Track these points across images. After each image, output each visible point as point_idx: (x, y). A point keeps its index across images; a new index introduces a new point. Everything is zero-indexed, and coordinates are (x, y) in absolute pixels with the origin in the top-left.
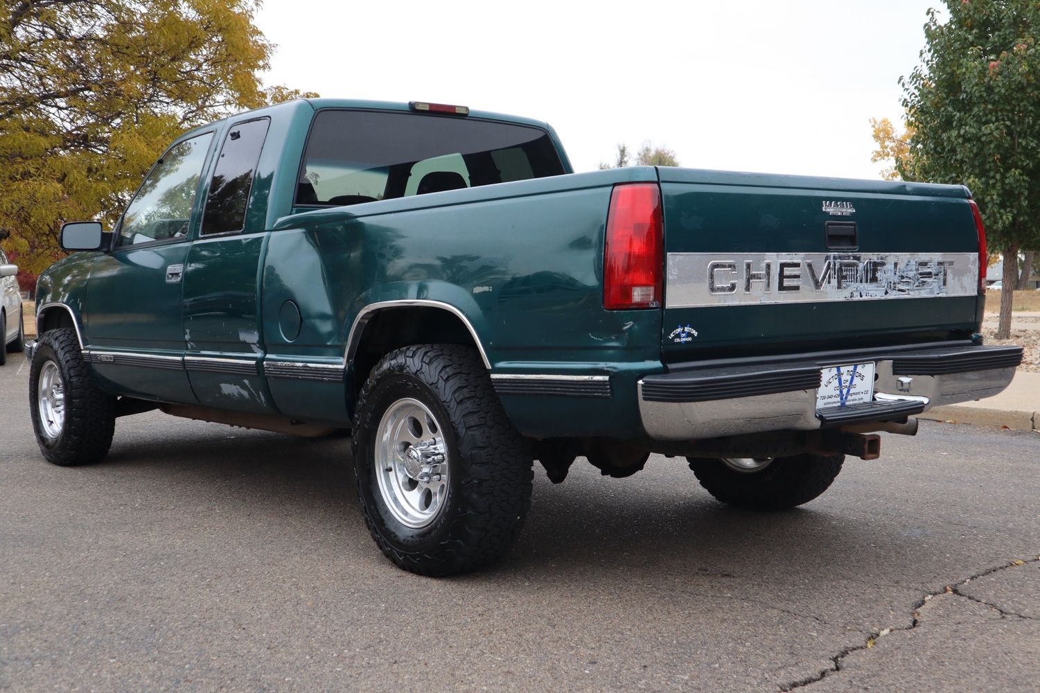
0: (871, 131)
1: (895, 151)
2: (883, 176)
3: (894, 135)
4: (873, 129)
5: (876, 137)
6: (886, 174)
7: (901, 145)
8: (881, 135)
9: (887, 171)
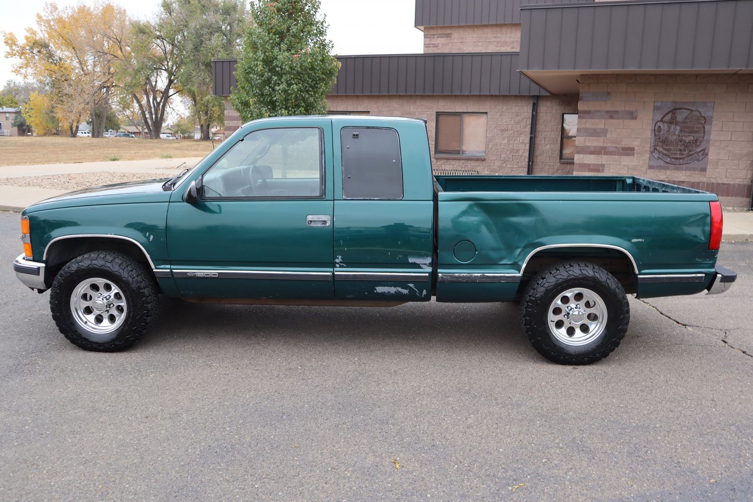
0: (3, 39)
1: (19, 53)
2: (14, 67)
3: (18, 43)
4: (4, 38)
5: (6, 43)
6: (16, 67)
7: (23, 50)
8: (10, 42)
9: (16, 64)
